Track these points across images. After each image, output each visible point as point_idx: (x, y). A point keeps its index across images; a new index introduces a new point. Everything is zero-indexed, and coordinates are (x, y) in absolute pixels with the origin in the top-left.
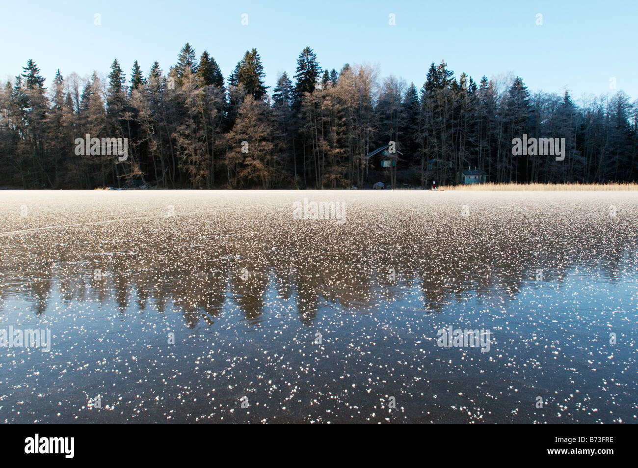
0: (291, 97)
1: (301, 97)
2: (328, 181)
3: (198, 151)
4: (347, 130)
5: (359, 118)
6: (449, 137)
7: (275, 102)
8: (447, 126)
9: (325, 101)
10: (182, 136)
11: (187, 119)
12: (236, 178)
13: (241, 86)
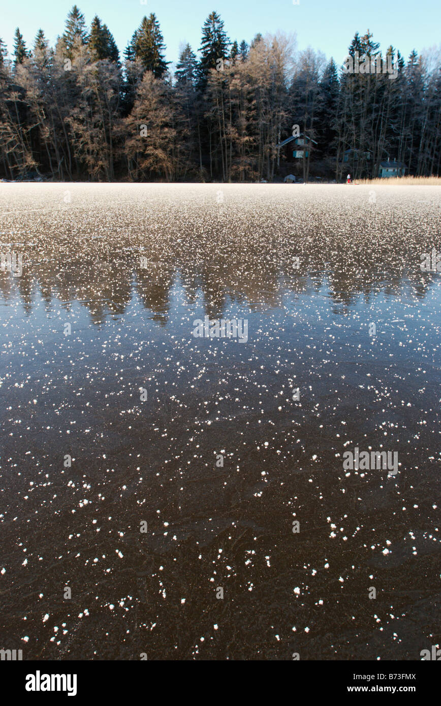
0: (195, 75)
1: (207, 75)
2: (236, 173)
3: (95, 139)
4: (257, 114)
5: (271, 101)
6: (369, 123)
7: (177, 81)
8: (367, 111)
9: (234, 80)
10: (76, 121)
11: (80, 100)
12: (137, 170)
13: (139, 61)
